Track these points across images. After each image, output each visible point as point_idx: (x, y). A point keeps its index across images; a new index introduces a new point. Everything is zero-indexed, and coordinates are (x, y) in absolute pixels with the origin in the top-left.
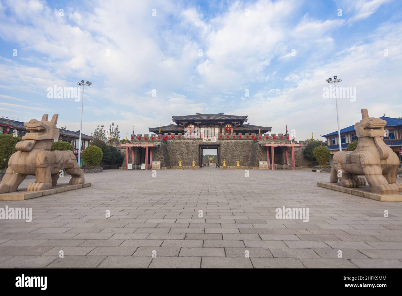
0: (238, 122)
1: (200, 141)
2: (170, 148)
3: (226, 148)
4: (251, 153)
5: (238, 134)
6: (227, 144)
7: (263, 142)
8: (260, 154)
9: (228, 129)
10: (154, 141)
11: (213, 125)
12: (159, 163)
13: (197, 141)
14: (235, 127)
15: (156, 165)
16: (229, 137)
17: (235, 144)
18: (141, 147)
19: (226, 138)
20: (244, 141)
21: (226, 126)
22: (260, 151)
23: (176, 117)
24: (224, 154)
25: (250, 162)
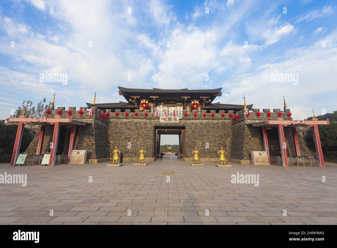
0: (207, 97)
1: (155, 120)
2: (112, 129)
3: (193, 132)
4: (229, 139)
5: (209, 112)
6: (195, 126)
7: (252, 120)
8: (250, 139)
9: (195, 106)
10: (83, 117)
11: (174, 102)
12: (83, 153)
13: (153, 121)
14: (204, 104)
15: (78, 155)
16: (198, 116)
17: (206, 125)
18: (46, 123)
19: (193, 117)
20: (218, 122)
21: (193, 102)
22: (249, 135)
23: (124, 88)
24: (191, 140)
25: (229, 152)
